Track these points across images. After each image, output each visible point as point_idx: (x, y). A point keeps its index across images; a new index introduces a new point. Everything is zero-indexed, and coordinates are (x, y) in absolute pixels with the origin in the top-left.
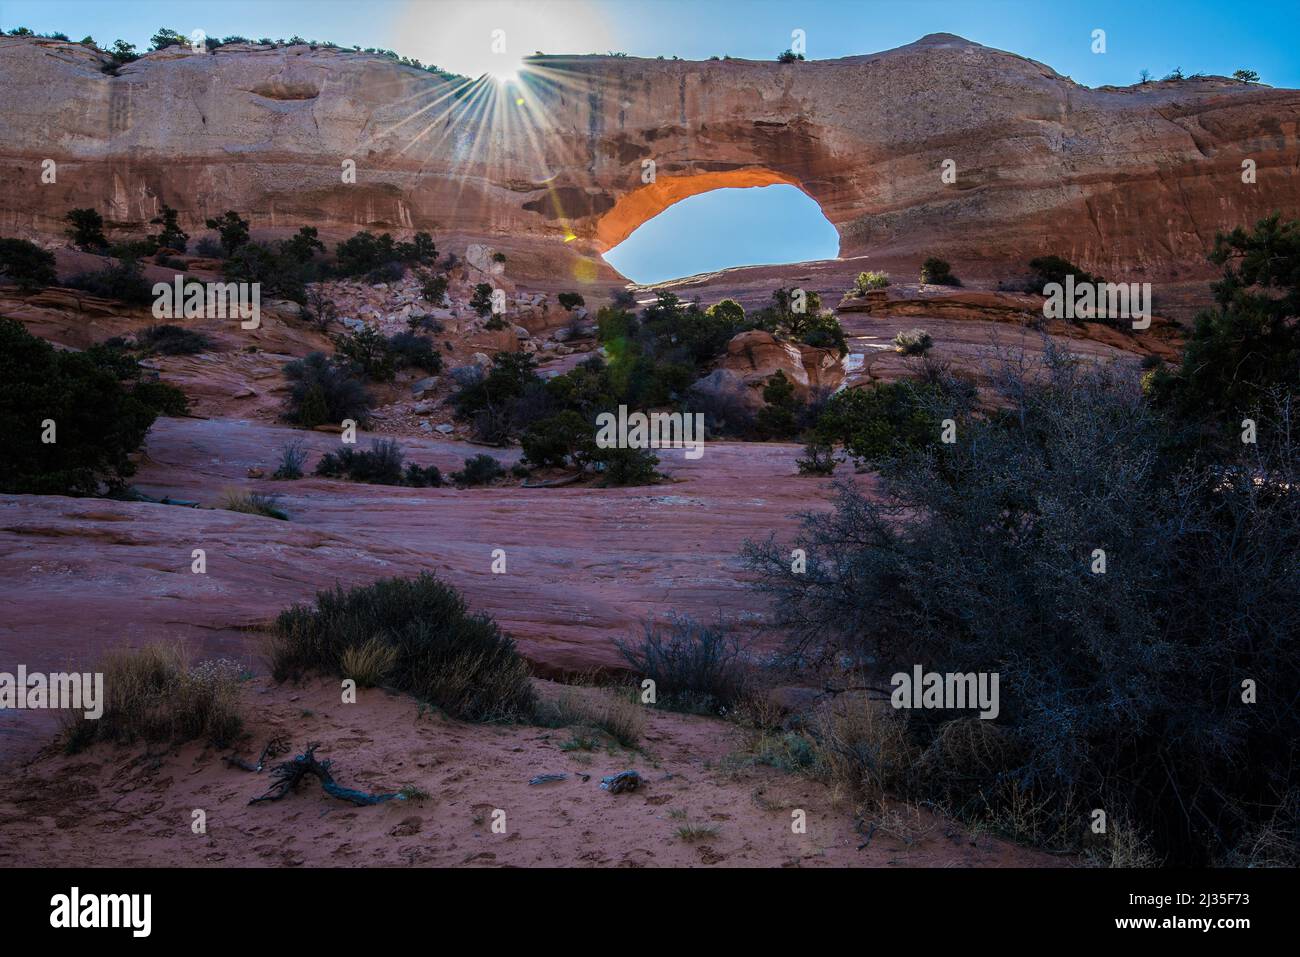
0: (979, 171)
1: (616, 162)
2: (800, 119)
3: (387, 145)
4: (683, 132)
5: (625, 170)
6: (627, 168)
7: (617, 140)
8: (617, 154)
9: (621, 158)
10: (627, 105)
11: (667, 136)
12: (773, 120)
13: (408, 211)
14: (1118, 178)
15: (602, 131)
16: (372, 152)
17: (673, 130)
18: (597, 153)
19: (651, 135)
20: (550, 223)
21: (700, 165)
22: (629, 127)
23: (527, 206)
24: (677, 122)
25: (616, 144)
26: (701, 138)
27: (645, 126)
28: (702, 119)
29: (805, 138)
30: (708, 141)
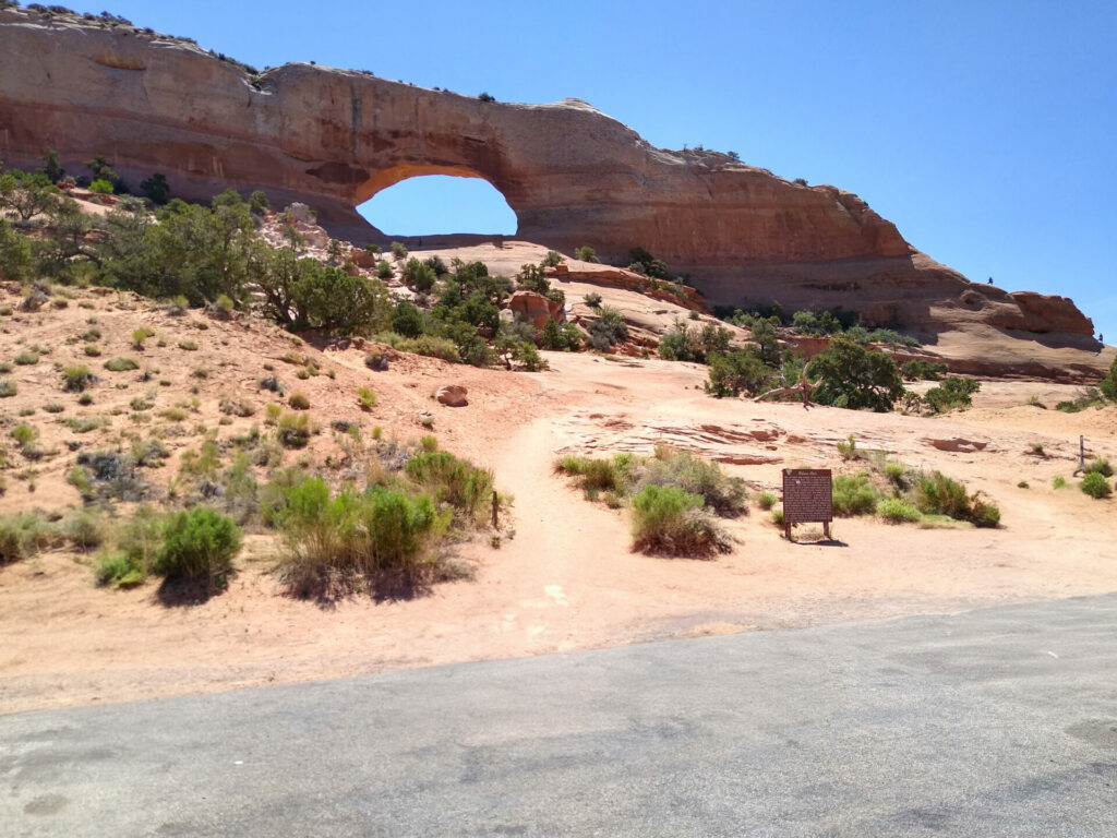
0: (600, 191)
1: (371, 148)
2: (494, 140)
3: (203, 115)
4: (417, 136)
5: (377, 156)
6: (378, 154)
7: (372, 134)
8: (372, 144)
9: (374, 146)
10: (378, 111)
11: (406, 136)
12: (476, 137)
13: (221, 165)
14: (672, 204)
15: (361, 125)
16: (192, 119)
17: (410, 133)
18: (357, 141)
19: (395, 134)
20: (325, 185)
21: (428, 159)
22: (380, 125)
23: (310, 172)
24: (413, 128)
25: (371, 137)
26: (429, 141)
27: (392, 127)
28: (430, 129)
29: (497, 153)
30: (433, 144)
